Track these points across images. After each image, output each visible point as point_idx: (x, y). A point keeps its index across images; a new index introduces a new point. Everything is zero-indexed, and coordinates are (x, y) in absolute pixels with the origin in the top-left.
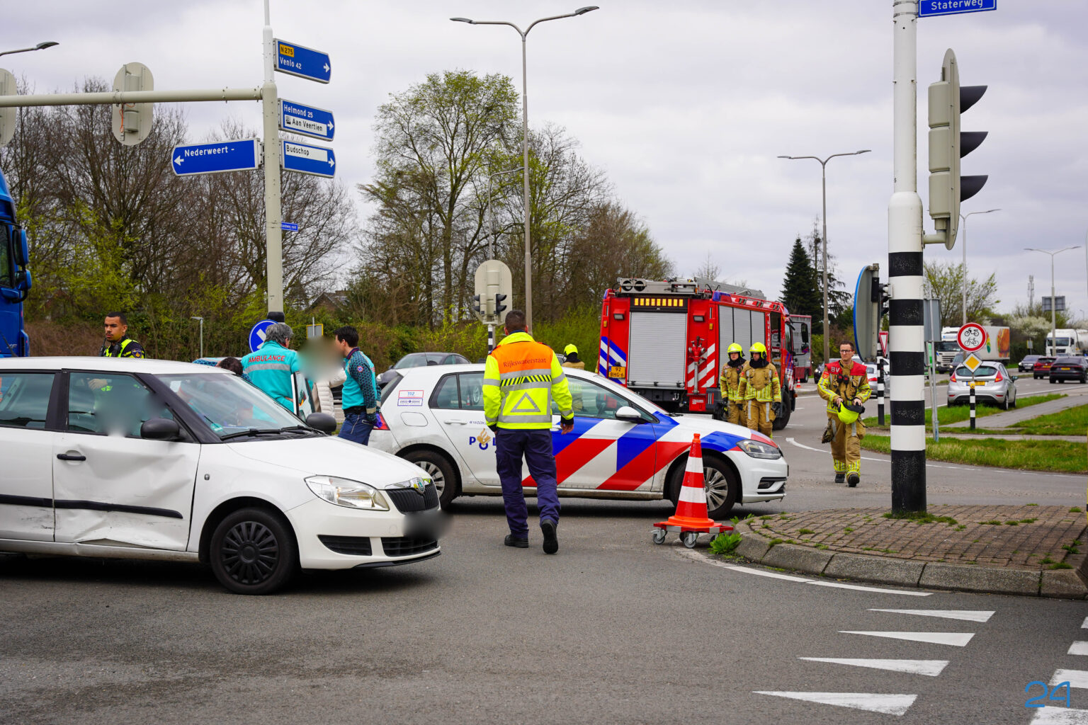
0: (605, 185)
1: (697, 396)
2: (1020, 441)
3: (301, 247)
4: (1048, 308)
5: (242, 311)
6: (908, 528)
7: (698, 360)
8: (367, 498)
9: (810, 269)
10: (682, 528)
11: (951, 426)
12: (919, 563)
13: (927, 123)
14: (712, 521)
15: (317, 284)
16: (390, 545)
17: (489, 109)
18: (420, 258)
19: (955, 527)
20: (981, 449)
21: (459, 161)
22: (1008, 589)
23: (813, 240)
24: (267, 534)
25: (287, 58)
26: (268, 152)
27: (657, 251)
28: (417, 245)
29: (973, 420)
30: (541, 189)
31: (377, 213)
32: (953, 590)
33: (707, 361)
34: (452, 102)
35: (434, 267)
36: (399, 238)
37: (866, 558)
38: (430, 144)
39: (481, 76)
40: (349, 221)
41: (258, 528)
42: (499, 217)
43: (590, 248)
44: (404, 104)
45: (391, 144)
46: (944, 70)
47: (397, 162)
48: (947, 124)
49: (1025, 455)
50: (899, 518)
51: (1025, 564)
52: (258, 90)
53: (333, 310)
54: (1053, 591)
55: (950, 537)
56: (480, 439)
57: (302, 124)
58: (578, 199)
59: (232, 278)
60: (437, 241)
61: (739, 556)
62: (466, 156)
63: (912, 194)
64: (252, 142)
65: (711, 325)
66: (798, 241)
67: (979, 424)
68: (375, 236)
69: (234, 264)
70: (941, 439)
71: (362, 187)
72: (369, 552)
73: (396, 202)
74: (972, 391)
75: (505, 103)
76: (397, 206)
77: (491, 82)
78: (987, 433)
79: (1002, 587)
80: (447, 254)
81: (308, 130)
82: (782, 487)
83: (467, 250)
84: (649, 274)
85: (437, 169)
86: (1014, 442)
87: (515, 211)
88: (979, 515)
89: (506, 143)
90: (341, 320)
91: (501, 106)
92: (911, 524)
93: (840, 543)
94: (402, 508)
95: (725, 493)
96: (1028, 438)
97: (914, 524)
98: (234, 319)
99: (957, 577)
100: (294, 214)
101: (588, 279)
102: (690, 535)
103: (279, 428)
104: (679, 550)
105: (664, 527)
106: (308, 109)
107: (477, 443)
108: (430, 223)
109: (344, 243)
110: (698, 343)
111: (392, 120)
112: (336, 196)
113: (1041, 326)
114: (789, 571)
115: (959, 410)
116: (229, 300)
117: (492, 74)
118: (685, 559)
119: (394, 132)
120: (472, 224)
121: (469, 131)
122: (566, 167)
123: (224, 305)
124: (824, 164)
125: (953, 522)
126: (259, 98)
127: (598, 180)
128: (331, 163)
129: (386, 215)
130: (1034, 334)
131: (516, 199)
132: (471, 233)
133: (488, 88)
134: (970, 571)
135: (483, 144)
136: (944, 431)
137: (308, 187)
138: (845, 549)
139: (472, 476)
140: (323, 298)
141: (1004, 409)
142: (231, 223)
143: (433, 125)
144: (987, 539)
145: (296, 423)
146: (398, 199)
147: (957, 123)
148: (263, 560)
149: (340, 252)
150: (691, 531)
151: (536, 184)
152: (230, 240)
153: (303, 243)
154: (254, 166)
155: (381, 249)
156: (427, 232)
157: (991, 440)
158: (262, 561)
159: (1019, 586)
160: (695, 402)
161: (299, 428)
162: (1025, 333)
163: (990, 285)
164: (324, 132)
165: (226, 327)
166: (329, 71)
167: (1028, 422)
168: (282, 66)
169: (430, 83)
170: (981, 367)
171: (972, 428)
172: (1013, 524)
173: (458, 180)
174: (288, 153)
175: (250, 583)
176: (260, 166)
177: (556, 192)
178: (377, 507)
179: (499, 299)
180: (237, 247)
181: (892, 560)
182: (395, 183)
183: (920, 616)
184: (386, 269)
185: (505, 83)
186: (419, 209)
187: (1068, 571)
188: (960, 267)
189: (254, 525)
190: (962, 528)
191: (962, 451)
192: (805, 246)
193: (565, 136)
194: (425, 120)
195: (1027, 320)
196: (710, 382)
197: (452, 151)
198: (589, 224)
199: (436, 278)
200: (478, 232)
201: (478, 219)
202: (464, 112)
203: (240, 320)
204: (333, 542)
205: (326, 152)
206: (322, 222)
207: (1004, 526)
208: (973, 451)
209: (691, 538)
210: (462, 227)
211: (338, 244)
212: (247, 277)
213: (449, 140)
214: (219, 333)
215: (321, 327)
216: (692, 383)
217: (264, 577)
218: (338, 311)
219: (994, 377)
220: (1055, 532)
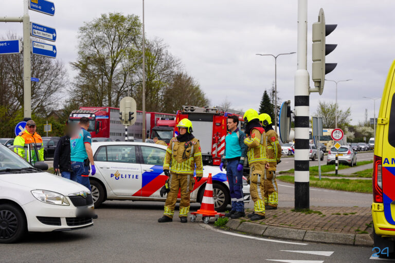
0: (180, 65)
1: (217, 159)
2: (356, 180)
3: (43, 89)
4: (372, 123)
5: (14, 118)
6: (301, 216)
7: (217, 142)
8: (60, 200)
9: (270, 104)
10: (203, 215)
11: (328, 173)
12: (303, 231)
13: (312, 40)
14: (216, 212)
15: (50, 106)
16: (70, 221)
17: (129, 30)
18: (97, 95)
19: (321, 215)
20: (339, 183)
21: (115, 53)
22: (341, 242)
23: (272, 91)
24: (13, 216)
25: (34, 4)
26: (25, 46)
27: (203, 95)
28: (96, 89)
29: (337, 171)
30: (152, 66)
31: (78, 75)
32: (318, 242)
33: (221, 143)
34: (112, 26)
35: (104, 100)
36: (88, 87)
37: (280, 228)
38: (102, 45)
39: (125, 15)
40: (65, 78)
41: (9, 213)
42: (133, 78)
43: (174, 93)
44: (90, 27)
45: (84, 44)
46: (319, 17)
47: (87, 52)
48: (320, 41)
49: (357, 186)
50: (297, 211)
51: (349, 231)
52: (21, 18)
53: (57, 118)
54: (359, 243)
55: (318, 220)
56: (115, 175)
57: (41, 33)
58: (168, 71)
59: (10, 102)
60: (105, 88)
61: (227, 227)
62: (119, 51)
63: (305, 70)
64: (17, 41)
65: (223, 127)
66: (265, 91)
67: (340, 172)
68: (77, 85)
69: (11, 96)
70: (322, 179)
71: (72, 63)
72: (60, 224)
73: (87, 70)
74: (337, 158)
75: (136, 28)
76: (87, 72)
77: (130, 18)
78: (343, 176)
79: (338, 241)
80: (109, 94)
81: (44, 36)
82: (249, 197)
83: (119, 92)
84: (200, 105)
85: (106, 57)
86: (353, 180)
87: (141, 76)
88: (332, 210)
89: (136, 45)
90: (61, 123)
91: (135, 29)
92: (302, 214)
93: (271, 222)
94: (75, 204)
95: (223, 200)
96: (360, 179)
97: (304, 214)
98: (11, 121)
99: (320, 237)
100: (40, 74)
101: (172, 107)
102: (206, 218)
103: (21, 168)
104: (201, 224)
105: (195, 214)
106: (44, 27)
107: (114, 176)
108: (102, 80)
109: (63, 88)
110: (217, 135)
111: (85, 34)
112: (59, 67)
113: (370, 131)
114: (248, 234)
115: (331, 166)
116: (8, 113)
117: (131, 14)
118: (203, 229)
119: (86, 39)
120: (121, 81)
121: (120, 40)
122: (163, 57)
123: (6, 115)
124: (276, 58)
125: (320, 213)
126: (21, 21)
127: (178, 62)
128: (55, 51)
129: (82, 76)
130: (367, 134)
131: (141, 70)
132: (121, 85)
133: (129, 21)
134: (325, 234)
135: (126, 46)
136: (324, 175)
137: (46, 62)
138: (272, 224)
139: (111, 192)
140: (53, 112)
141: (352, 166)
142: (10, 78)
143: (103, 37)
144: (334, 221)
145: (29, 166)
146: (87, 69)
147: (324, 40)
148: (10, 228)
149: (61, 92)
150: (207, 216)
151: (150, 64)
152: (9, 86)
153: (44, 88)
154: (18, 52)
155: (80, 91)
156: (101, 84)
157: (344, 179)
159: (346, 241)
160: (216, 161)
161: (30, 168)
162: (363, 134)
163: (348, 112)
164: (52, 38)
165: (7, 125)
166: (54, 11)
167: (360, 172)
168: (32, 7)
169: (102, 18)
170: (341, 148)
171: (336, 174)
172: (346, 214)
173: (115, 61)
174: (34, 47)
175: (4, 238)
176: (21, 52)
177: (159, 67)
178: (64, 204)
179: (131, 114)
180: (13, 89)
181: (293, 230)
182: (87, 62)
183: (302, 254)
184: (82, 100)
185: (136, 19)
186: (97, 74)
187: (366, 235)
188: (335, 104)
189: (7, 211)
190: (324, 216)
191: (331, 184)
192: (268, 94)
193: (163, 43)
194: (100, 34)
195: (364, 128)
196: (222, 152)
197: (112, 48)
198: (173, 82)
199: (105, 105)
200: (123, 85)
201: (123, 78)
202: (118, 31)
203: (13, 122)
204: (44, 220)
205: (52, 47)
206: (52, 79)
207: (342, 215)
208: (335, 184)
209: (207, 219)
210: (116, 82)
211: (60, 89)
212: (17, 102)
213: (111, 43)
214: (3, 127)
215: (51, 125)
216: (214, 152)
217: (11, 236)
218: (60, 119)
219: (347, 152)
220: (363, 218)
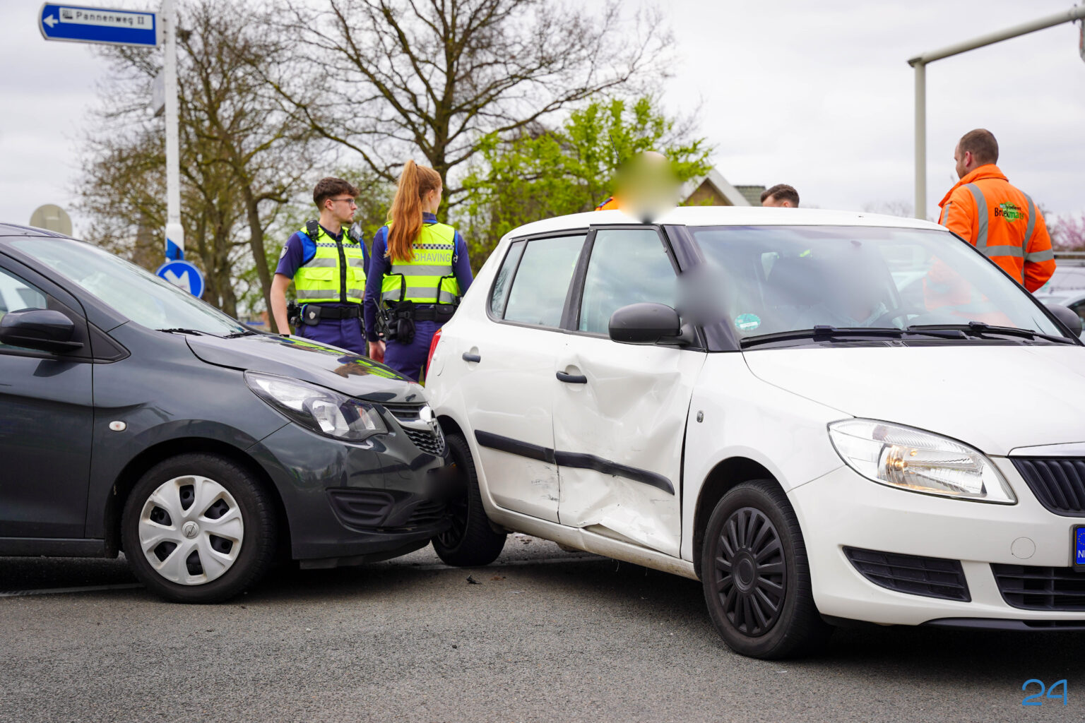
72: (961, 593)
148: (763, 588)
158: (765, 592)
189: (754, 514)
204: (878, 564)
217: (767, 624)
